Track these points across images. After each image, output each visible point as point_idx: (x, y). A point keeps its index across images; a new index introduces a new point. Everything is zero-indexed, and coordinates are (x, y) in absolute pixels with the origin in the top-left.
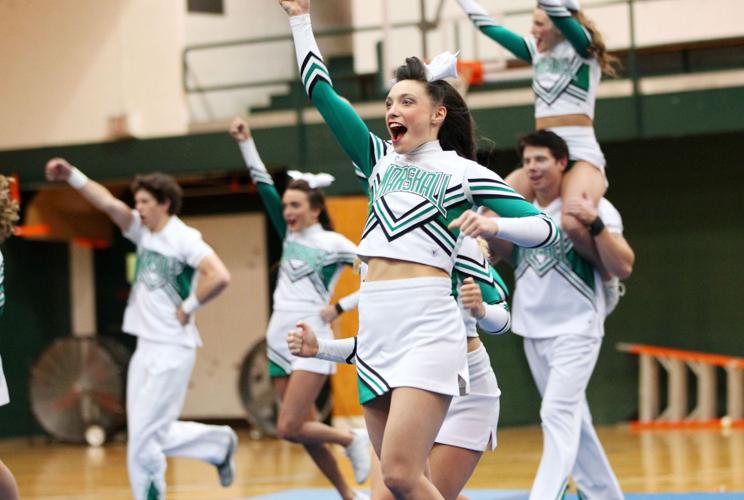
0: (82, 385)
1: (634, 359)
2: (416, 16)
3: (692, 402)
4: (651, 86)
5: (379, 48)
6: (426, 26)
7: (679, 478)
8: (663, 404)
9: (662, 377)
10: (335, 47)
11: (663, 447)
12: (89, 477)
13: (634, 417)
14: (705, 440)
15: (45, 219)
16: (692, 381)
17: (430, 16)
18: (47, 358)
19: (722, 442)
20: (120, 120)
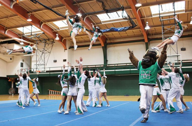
0: (12, 91)
1: (49, 90)
3: (52, 94)
4: (51, 73)
7: (53, 98)
8: (51, 94)
9: (51, 92)
10: (30, 70)
11: (50, 96)
12: (12, 97)
13: (49, 94)
14: (53, 96)
15: (10, 80)
16: (52, 92)
18: (10, 89)
19: (54, 96)
20: (16, 74)
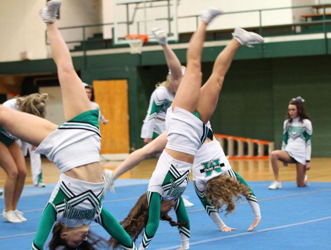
2: (125, 20)
5: (113, 30)
6: (129, 23)
10: (93, 30)
17: (130, 20)
20: (24, 54)
